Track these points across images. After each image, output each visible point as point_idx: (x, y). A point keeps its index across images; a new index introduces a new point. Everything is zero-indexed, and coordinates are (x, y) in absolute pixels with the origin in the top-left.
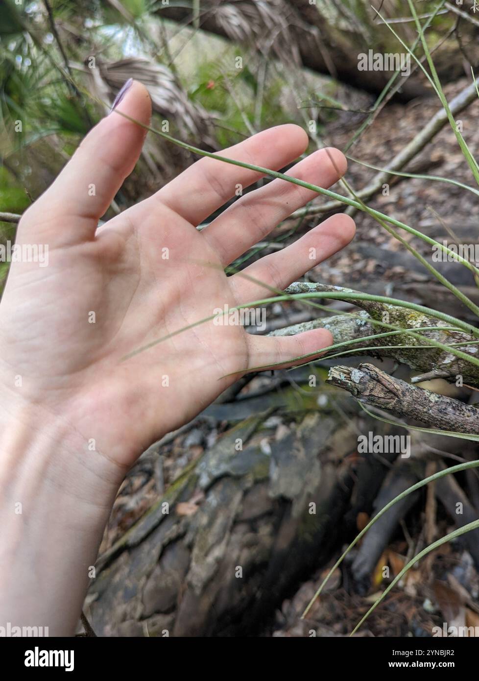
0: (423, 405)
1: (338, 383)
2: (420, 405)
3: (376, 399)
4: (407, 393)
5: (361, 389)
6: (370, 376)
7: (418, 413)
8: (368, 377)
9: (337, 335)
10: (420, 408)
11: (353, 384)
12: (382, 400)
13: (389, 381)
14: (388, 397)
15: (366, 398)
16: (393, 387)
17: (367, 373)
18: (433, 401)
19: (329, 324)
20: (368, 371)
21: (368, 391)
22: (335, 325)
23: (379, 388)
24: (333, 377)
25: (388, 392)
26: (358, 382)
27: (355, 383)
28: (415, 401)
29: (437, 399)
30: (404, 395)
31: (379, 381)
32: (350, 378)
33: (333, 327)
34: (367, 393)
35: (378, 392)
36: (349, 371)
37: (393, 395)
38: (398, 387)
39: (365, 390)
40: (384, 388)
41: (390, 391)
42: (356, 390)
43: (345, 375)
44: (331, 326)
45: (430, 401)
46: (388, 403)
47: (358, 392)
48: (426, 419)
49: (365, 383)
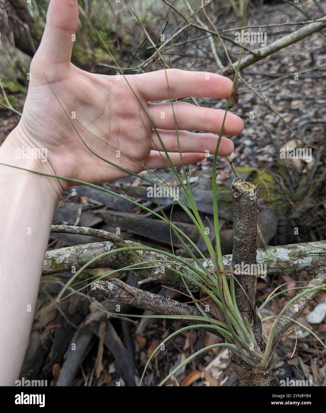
0: (148, 300)
1: (100, 291)
2: (146, 300)
3: (123, 299)
4: (139, 294)
5: (113, 294)
6: (118, 286)
7: (145, 305)
8: (117, 287)
9: (92, 256)
10: (146, 302)
11: (109, 291)
12: (126, 299)
13: (129, 288)
14: (129, 297)
15: (117, 299)
16: (131, 291)
17: (116, 284)
18: (153, 298)
19: (86, 249)
20: (116, 283)
21: (118, 295)
22: (90, 250)
23: (124, 292)
24: (97, 288)
25: (128, 294)
26: (112, 290)
27: (110, 290)
28: (144, 299)
29: (154, 296)
30: (138, 296)
31: (123, 289)
32: (107, 287)
33: (90, 251)
34: (117, 296)
35: (124, 295)
36: (106, 283)
37: (131, 296)
38: (135, 291)
39: (116, 294)
40: (127, 293)
41: (130, 294)
42: (110, 295)
43: (103, 286)
44: (88, 250)
45: (151, 298)
46: (129, 301)
47: (111, 296)
48: (149, 308)
49: (116, 290)
